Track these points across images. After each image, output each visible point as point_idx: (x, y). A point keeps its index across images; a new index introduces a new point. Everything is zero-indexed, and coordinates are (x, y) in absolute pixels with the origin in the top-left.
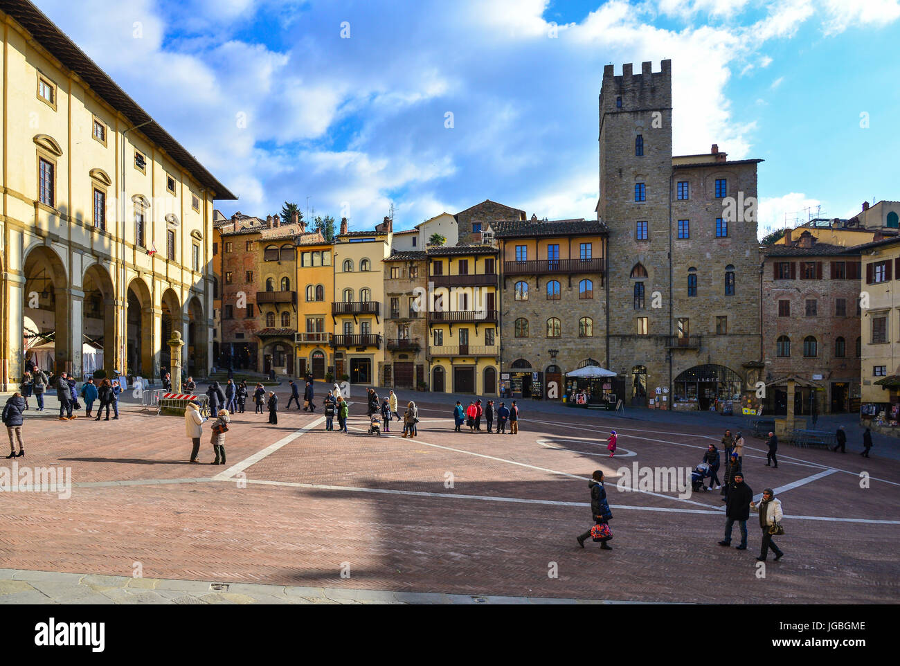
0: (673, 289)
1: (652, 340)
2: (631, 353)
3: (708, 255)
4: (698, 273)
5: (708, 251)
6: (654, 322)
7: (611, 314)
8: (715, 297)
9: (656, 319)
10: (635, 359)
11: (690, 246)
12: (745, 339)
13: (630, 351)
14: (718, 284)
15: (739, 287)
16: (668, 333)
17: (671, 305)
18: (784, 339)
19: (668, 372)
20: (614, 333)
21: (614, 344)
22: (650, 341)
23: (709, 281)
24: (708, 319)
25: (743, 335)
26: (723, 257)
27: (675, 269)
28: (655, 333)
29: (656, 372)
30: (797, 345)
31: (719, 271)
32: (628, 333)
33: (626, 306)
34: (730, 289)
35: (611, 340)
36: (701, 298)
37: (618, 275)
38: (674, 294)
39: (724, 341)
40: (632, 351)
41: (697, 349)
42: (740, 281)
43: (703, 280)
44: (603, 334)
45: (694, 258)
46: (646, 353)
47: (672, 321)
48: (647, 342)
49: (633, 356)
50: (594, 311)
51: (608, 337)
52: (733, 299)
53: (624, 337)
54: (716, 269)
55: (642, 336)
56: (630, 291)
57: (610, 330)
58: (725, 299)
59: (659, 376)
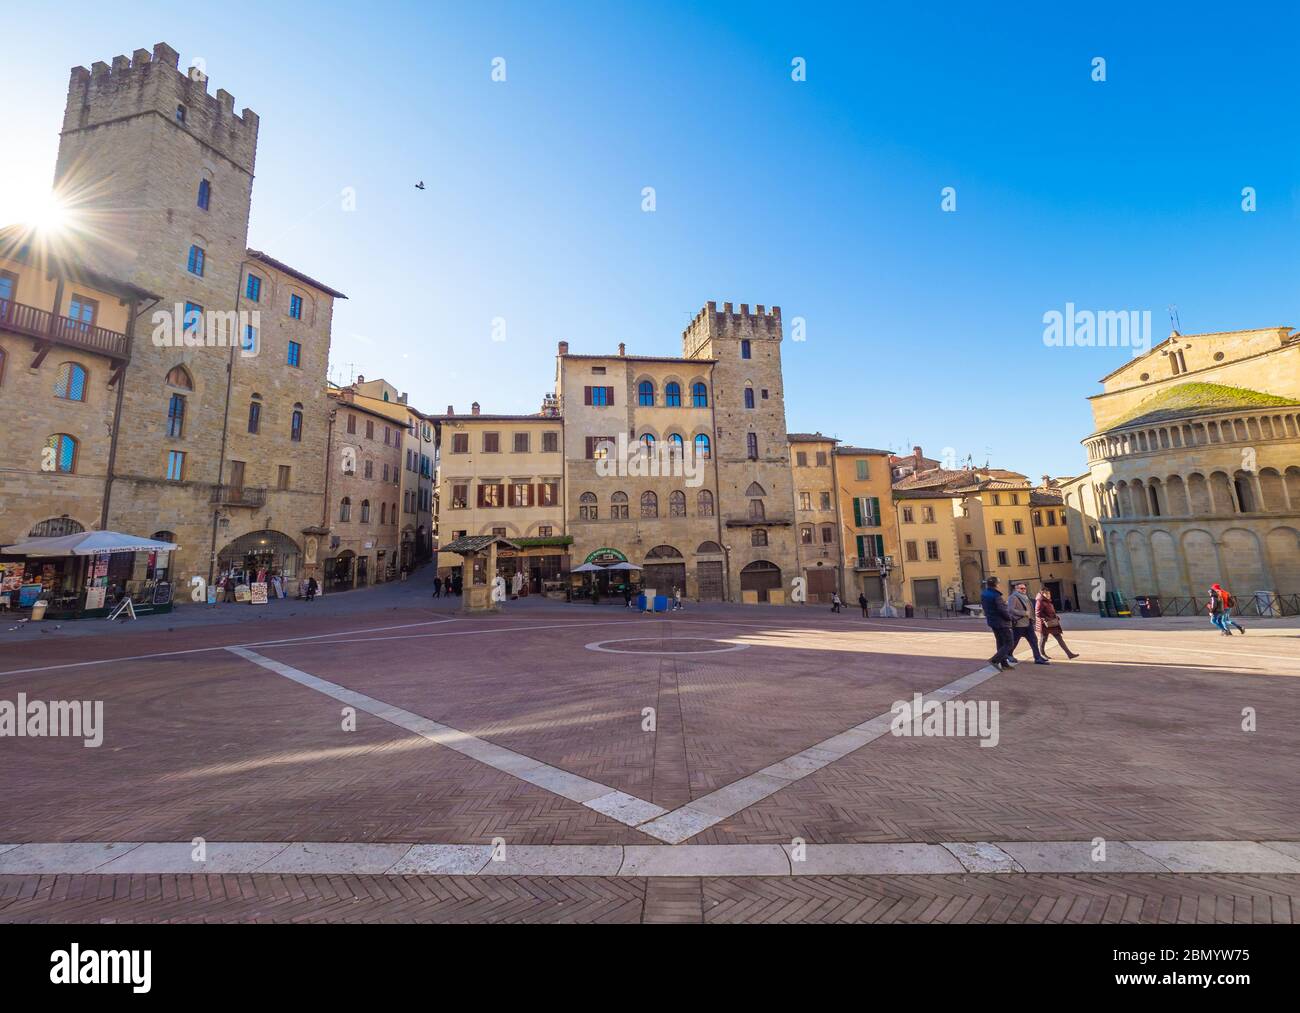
0: (229, 418)
1: (191, 490)
2: (153, 509)
3: (277, 384)
4: (262, 403)
5: (278, 378)
6: (197, 462)
7: (121, 437)
8: (280, 440)
9: (200, 458)
10: (158, 519)
11: (257, 364)
12: (308, 497)
13: (151, 505)
14: (285, 423)
15: (306, 433)
16: (214, 480)
17: (224, 439)
18: (346, 501)
19: (209, 542)
20: (124, 471)
21: (120, 491)
22: (186, 491)
23: (275, 418)
24: (269, 467)
25: (306, 493)
26: (293, 391)
27: (236, 390)
28: (196, 479)
29: (192, 541)
30: (355, 509)
31: (286, 408)
32: (151, 474)
33: (151, 428)
34: (296, 435)
35: (115, 484)
36: (263, 437)
37: (143, 374)
38: (230, 425)
39: (285, 498)
40: (154, 506)
41: (254, 507)
42: (308, 425)
43: (268, 414)
44: (102, 471)
45: (260, 382)
46: (179, 510)
47: (224, 463)
48: (182, 493)
49: (158, 514)
50: (86, 427)
51: (111, 477)
52: (298, 445)
53: (141, 482)
54: (285, 404)
55: (173, 483)
56: (165, 406)
57: (116, 465)
58: (291, 444)
59: (195, 548)
